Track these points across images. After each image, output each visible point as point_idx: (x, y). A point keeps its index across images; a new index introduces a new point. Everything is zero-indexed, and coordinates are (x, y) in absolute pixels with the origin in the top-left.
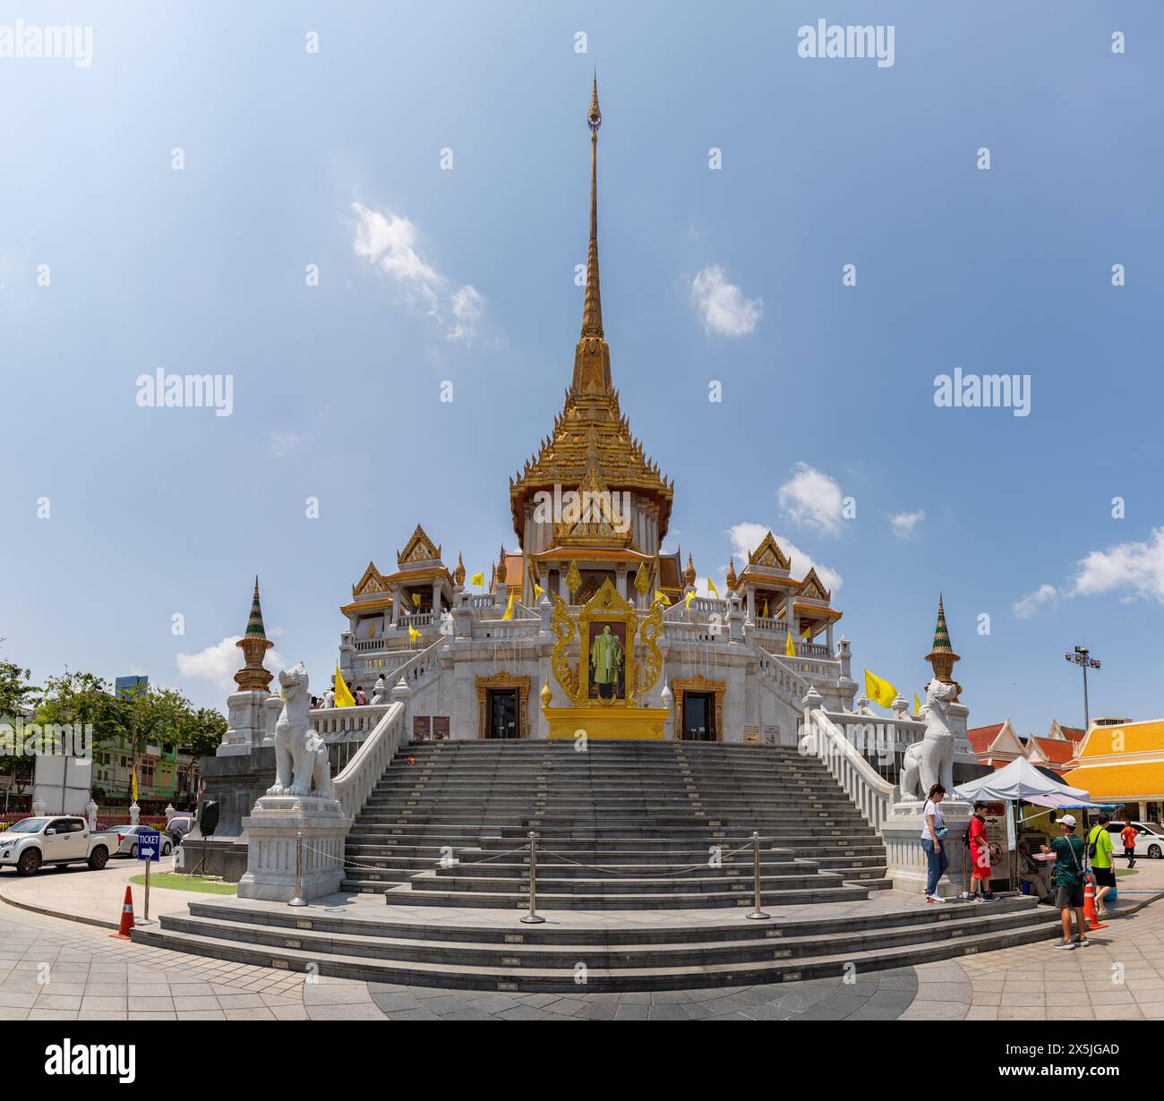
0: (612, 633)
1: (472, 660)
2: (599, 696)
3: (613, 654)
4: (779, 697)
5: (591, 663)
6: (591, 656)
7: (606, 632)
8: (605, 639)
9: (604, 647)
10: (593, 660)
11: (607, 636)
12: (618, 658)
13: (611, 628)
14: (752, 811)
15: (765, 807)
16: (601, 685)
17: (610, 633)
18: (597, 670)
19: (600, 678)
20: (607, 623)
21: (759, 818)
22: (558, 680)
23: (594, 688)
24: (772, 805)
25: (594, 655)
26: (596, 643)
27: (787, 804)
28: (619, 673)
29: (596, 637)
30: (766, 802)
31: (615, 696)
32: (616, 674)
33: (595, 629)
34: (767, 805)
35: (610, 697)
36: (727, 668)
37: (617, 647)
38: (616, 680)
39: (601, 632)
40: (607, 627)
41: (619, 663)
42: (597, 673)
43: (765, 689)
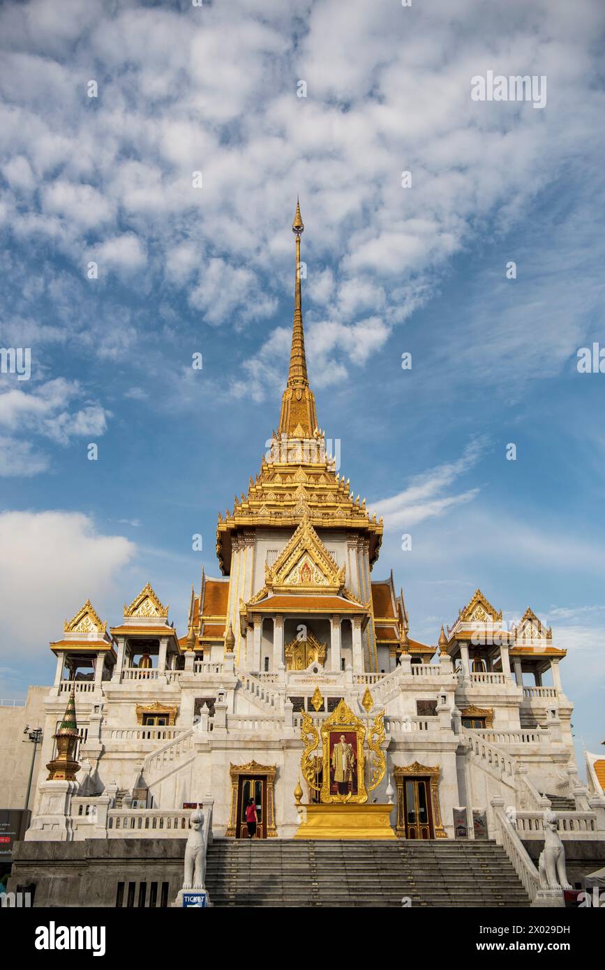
0: (347, 742)
1: (226, 749)
2: (338, 793)
3: (348, 759)
4: (489, 773)
5: (331, 766)
6: (331, 760)
7: (342, 740)
8: (342, 746)
9: (341, 752)
10: (333, 764)
11: (343, 744)
12: (352, 761)
13: (346, 737)
14: (449, 895)
15: (459, 892)
16: (339, 784)
17: (345, 742)
18: (336, 771)
19: (339, 778)
20: (342, 733)
21: (453, 900)
22: (306, 780)
23: (334, 786)
24: (463, 890)
25: (334, 759)
26: (335, 750)
27: (474, 889)
28: (352, 773)
29: (335, 745)
30: (459, 888)
31: (350, 793)
32: (351, 774)
33: (334, 738)
34: (460, 890)
35: (347, 793)
36: (439, 753)
37: (351, 753)
38: (350, 779)
39: (338, 741)
40: (343, 736)
41: (352, 766)
42: (336, 774)
43: (476, 767)
